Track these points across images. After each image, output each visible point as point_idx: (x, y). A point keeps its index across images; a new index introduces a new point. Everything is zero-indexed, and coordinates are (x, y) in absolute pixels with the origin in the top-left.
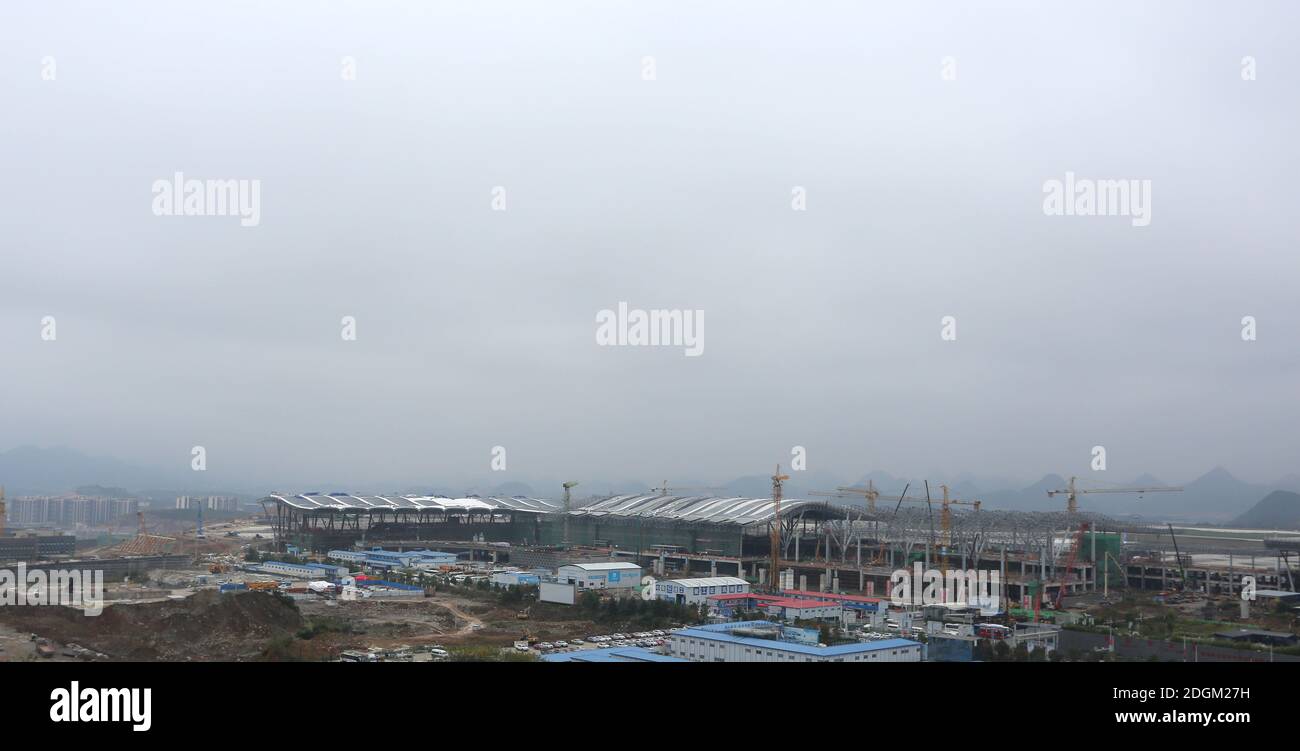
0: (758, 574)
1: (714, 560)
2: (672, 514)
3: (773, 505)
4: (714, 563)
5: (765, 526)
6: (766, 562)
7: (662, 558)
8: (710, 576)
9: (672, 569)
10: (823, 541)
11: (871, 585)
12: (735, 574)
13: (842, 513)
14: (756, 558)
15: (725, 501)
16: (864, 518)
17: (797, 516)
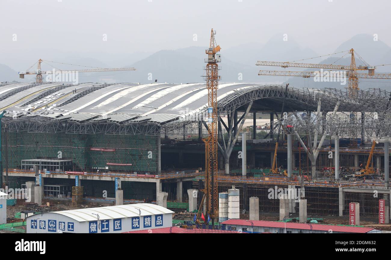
0: (186, 197)
1: (120, 179)
2: (53, 112)
3: (206, 92)
4: (118, 183)
5: (195, 125)
6: (197, 179)
7: (39, 181)
8: (113, 204)
9: (55, 194)
10: (282, 144)
11: (356, 207)
12: (152, 199)
13: (311, 101)
14: (183, 174)
15: (133, 89)
16: (343, 108)
17: (243, 109)
